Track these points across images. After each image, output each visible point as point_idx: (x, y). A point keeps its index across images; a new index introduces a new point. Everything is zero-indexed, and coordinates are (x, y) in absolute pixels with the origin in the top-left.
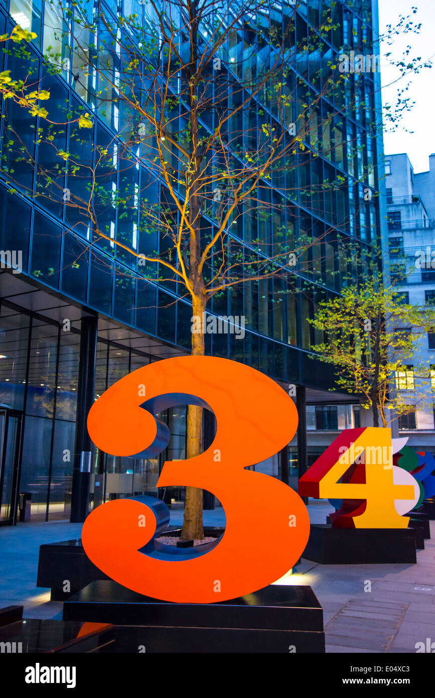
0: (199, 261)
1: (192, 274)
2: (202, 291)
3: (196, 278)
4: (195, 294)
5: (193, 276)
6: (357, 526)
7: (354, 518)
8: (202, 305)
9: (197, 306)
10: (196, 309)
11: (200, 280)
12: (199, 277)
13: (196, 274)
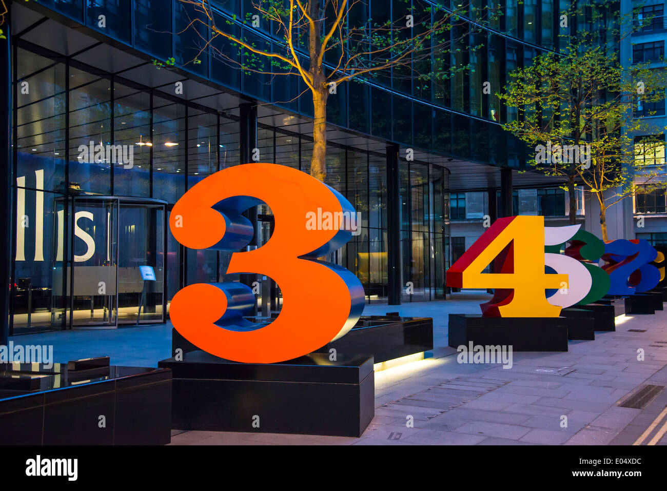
0: (318, 52)
1: (312, 67)
2: (322, 84)
3: (315, 72)
4: (314, 88)
5: (313, 69)
6: (503, 315)
7: (500, 308)
8: (322, 100)
9: (318, 100)
10: (317, 103)
11: (320, 73)
12: (319, 70)
13: (316, 66)
